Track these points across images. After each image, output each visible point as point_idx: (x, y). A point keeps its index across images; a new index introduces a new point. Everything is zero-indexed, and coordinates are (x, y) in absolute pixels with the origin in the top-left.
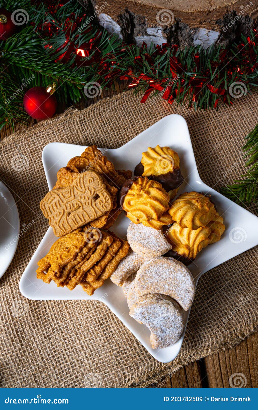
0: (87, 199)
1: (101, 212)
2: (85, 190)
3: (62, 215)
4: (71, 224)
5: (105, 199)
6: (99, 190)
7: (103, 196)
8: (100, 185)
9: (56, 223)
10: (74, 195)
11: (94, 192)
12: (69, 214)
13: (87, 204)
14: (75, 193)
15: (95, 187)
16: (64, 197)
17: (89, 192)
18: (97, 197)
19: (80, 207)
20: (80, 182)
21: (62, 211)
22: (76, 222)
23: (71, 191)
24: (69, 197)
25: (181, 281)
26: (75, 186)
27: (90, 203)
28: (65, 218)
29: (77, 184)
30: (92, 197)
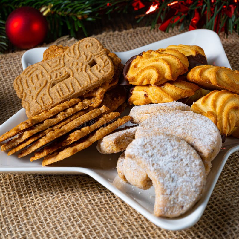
0: (80, 64)
2: (80, 56)
3: (43, 86)
4: (53, 97)
5: (105, 63)
6: (97, 54)
7: (103, 60)
8: (99, 50)
9: (32, 97)
10: (64, 63)
11: (91, 57)
12: (54, 85)
13: (80, 70)
14: (66, 60)
16: (50, 66)
17: (85, 57)
18: (93, 63)
19: (69, 76)
20: (74, 49)
21: (45, 82)
22: (61, 93)
23: (60, 60)
24: (57, 66)
25: (199, 126)
26: (67, 54)
27: (84, 69)
28: (47, 89)
29: (69, 51)
30: (88, 63)
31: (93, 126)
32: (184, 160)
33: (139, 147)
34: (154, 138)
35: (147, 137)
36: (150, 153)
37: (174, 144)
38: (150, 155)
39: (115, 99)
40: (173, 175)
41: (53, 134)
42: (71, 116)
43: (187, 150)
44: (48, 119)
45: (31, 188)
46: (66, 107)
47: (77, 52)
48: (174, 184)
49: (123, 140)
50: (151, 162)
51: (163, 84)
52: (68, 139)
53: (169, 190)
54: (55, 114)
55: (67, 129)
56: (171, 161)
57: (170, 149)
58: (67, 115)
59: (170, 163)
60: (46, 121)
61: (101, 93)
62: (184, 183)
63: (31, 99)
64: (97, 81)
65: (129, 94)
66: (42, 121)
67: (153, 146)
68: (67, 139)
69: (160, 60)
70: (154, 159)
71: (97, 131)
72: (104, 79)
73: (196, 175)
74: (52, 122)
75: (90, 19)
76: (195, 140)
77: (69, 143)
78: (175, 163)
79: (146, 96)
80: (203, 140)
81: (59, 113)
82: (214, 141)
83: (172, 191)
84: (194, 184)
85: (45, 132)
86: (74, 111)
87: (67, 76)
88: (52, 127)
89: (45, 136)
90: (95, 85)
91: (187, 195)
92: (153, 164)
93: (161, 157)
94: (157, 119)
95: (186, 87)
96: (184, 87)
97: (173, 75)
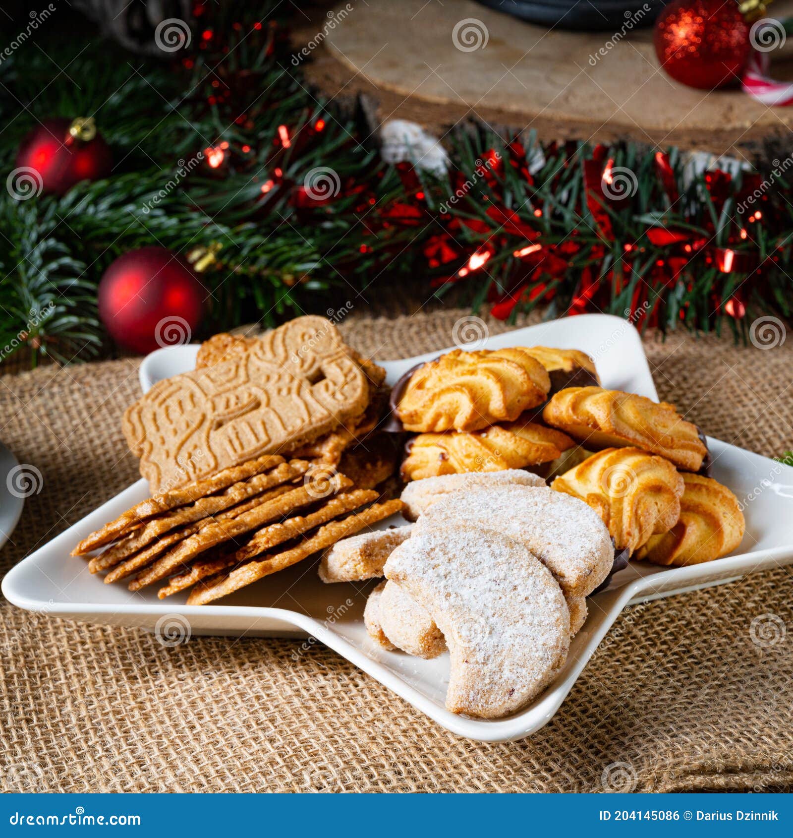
0: (287, 379)
1: (327, 409)
2: (287, 358)
3: (194, 426)
4: (218, 455)
5: (346, 376)
6: (329, 356)
7: (342, 369)
8: (334, 345)
9: (167, 452)
10: (248, 375)
11: (314, 361)
12: (220, 425)
13: (284, 392)
14: (252, 369)
15: (321, 349)
16: (213, 381)
18: (318, 377)
19: (258, 405)
20: (272, 343)
21: (198, 418)
22: (236, 444)
23: (237, 367)
24: (229, 381)
25: (562, 519)
26: (256, 354)
27: (294, 390)
28: (204, 435)
29: (262, 347)
30: (305, 375)
31: (312, 518)
32: (519, 588)
33: (417, 556)
34: (453, 536)
35: (438, 534)
36: (442, 570)
37: (497, 552)
38: (442, 574)
39: (369, 466)
40: (492, 620)
41: (217, 530)
42: (260, 495)
43: (529, 565)
44: (206, 496)
45: (158, 663)
46: (248, 472)
47: (280, 350)
48: (495, 640)
49: (383, 551)
50: (442, 589)
51: (486, 430)
52: (251, 543)
53: (482, 653)
54: (223, 485)
55: (251, 521)
56: (490, 590)
57: (488, 561)
58: (250, 490)
59: (487, 594)
60: (201, 500)
61: (335, 448)
62: (518, 640)
63: (164, 456)
64: (327, 417)
65: (403, 455)
66: (190, 500)
67: (450, 555)
68: (248, 542)
69: (479, 372)
70: (450, 582)
71: (322, 529)
72: (343, 415)
73: (547, 622)
74: (214, 505)
75: (314, 285)
76: (548, 547)
77: (254, 552)
78: (500, 594)
79: (443, 457)
80: (568, 547)
81: (232, 485)
82: (594, 550)
83: (489, 656)
84: (540, 642)
85: (197, 524)
86: (268, 483)
87: (253, 405)
88: (215, 515)
89: (198, 533)
90: (322, 427)
91: (523, 666)
92: (448, 595)
93: (468, 579)
94: (464, 502)
95: (540, 439)
96: (537, 438)
97: (508, 409)
